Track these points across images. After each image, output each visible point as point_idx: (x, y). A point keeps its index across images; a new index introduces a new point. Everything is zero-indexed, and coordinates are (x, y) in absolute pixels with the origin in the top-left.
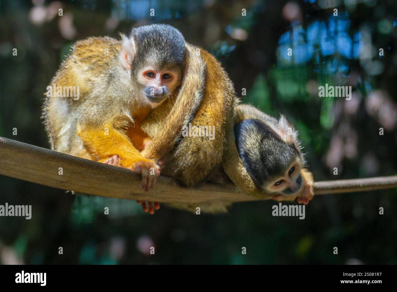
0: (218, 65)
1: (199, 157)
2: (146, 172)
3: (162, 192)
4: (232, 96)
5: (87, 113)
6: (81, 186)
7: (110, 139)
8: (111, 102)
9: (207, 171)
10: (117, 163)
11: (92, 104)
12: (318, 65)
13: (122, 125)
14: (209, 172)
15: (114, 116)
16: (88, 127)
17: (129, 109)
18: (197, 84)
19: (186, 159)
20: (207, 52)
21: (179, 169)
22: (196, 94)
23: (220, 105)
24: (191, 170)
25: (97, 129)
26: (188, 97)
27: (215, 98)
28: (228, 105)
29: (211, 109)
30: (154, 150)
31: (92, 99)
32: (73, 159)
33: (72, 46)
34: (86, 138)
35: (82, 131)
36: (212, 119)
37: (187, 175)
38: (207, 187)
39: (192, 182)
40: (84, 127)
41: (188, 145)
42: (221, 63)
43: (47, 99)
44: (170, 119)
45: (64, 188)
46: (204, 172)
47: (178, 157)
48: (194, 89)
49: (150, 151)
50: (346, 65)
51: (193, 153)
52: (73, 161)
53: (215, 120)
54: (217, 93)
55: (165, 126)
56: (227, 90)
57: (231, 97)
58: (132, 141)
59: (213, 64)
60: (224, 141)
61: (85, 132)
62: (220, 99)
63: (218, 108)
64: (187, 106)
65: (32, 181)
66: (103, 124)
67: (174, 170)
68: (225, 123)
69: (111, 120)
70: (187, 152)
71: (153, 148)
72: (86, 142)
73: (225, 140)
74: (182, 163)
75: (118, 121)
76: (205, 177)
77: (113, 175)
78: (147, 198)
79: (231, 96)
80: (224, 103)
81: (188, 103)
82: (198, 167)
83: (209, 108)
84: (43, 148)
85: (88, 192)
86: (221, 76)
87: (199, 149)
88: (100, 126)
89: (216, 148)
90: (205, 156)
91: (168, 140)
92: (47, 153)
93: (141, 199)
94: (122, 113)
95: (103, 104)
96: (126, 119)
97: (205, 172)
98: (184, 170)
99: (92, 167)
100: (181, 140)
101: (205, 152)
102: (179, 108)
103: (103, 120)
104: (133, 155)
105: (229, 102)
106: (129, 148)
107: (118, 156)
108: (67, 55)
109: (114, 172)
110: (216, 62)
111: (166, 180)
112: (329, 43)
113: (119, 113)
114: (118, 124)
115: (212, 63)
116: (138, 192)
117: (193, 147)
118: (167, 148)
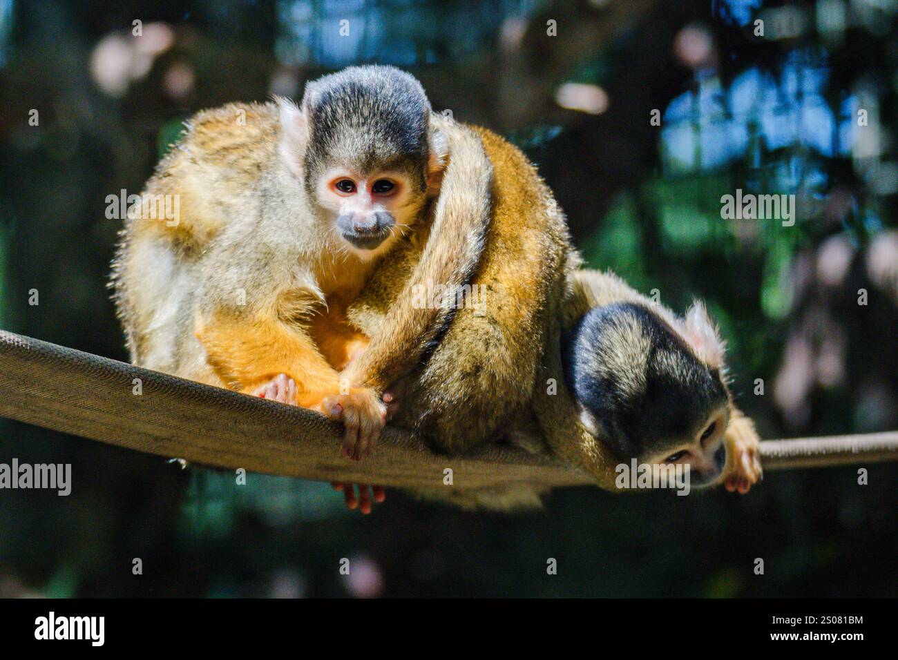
0: (529, 171)
1: (478, 386)
2: (355, 416)
3: (391, 463)
4: (562, 246)
5: (217, 287)
6: (203, 448)
7: (272, 345)
8: (270, 256)
9: (494, 418)
10: (287, 393)
11: (226, 265)
12: (757, 171)
13: (297, 313)
14: (499, 421)
15: (278, 291)
16: (219, 320)
17: (311, 270)
18: (472, 215)
19: (446, 390)
20: (503, 140)
21: (429, 411)
22: (469, 237)
23: (532, 265)
24: (458, 416)
25: (240, 323)
26: (450, 245)
27: (520, 250)
28: (551, 267)
29: (509, 275)
30: (373, 368)
31: (226, 250)
32: (185, 388)
33: (188, 123)
34: (215, 346)
35: (206, 329)
36: (511, 299)
37: (448, 426)
38: (497, 454)
39: (461, 442)
40: (210, 318)
41: (454, 357)
42: (537, 166)
43: (124, 245)
44: (410, 296)
45: (164, 453)
46: (487, 422)
47: (430, 385)
48: (466, 225)
49: (363, 369)
50: (822, 170)
51: (465, 375)
52: (185, 391)
53: (517, 301)
54: (526, 237)
55: (399, 312)
56: (548, 232)
57: (561, 248)
58: (321, 352)
59: (517, 169)
60: (538, 351)
61: (213, 331)
62: (533, 253)
63: (527, 275)
64: (450, 265)
65: (89, 435)
66: (254, 312)
67: (418, 415)
68: (541, 308)
69: (272, 299)
70: (449, 373)
71: (370, 365)
72: (214, 354)
73: (540, 349)
74: (437, 399)
75: (287, 303)
76: (491, 433)
77: (278, 424)
78: (355, 477)
79: (559, 245)
80: (541, 262)
81: (451, 259)
82: (473, 408)
83: (506, 273)
84: (116, 361)
85: (219, 462)
86: (537, 198)
87: (477, 369)
88: (247, 317)
89: (518, 367)
90: (492, 384)
91: (406, 346)
92: (125, 373)
93: (343, 477)
94: (295, 282)
95: (252, 263)
96: (305, 296)
97: (490, 421)
98: (441, 416)
99: (229, 406)
100: (436, 346)
101: (493, 376)
102: (432, 271)
103: (252, 301)
104: (324, 384)
105: (553, 260)
106: (315, 365)
107: (288, 377)
108: (174, 143)
109: (281, 417)
110: (526, 164)
111: (400, 436)
112: (781, 119)
113: (289, 280)
114: (289, 311)
115: (516, 166)
116: (336, 462)
117: (463, 362)
118: (403, 362)
